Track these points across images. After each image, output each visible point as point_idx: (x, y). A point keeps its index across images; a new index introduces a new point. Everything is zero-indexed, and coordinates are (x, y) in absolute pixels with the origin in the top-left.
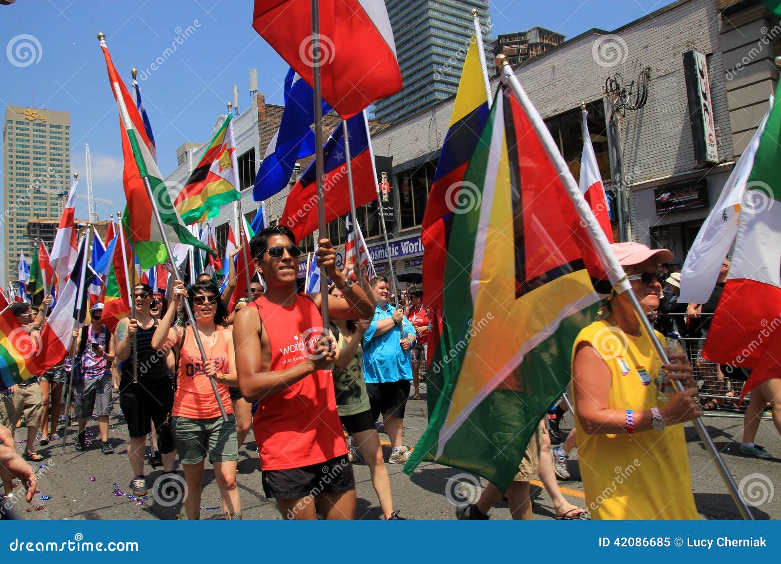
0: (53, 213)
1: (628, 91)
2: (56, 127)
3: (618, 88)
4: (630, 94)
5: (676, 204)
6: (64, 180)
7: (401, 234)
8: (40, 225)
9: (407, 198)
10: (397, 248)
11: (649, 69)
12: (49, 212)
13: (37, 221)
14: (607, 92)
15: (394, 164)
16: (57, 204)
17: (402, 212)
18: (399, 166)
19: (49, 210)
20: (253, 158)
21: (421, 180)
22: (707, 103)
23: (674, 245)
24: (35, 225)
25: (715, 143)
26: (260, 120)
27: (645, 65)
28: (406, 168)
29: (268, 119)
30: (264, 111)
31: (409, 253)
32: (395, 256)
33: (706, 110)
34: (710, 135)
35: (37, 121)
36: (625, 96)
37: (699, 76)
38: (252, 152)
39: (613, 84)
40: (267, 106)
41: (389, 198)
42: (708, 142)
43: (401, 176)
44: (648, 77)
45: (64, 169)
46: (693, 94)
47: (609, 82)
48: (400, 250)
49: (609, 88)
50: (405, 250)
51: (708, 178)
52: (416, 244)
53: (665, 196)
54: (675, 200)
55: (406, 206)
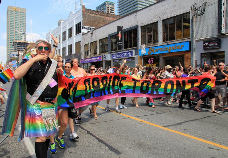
0: (21, 39)
1: (198, 9)
2: (22, 13)
3: (195, 8)
4: (199, 10)
5: (210, 46)
6: (24, 29)
7: (124, 51)
8: (17, 42)
9: (126, 40)
10: (122, 55)
11: (206, 2)
12: (19, 39)
13: (16, 41)
14: (191, 9)
15: (123, 29)
16: (22, 37)
17: (125, 44)
18: (125, 29)
19: (19, 38)
20: (80, 25)
21: (131, 34)
22: (224, 14)
23: (208, 59)
24: (15, 42)
25: (225, 27)
26: (83, 13)
27: (205, 2)
28: (127, 30)
29: (86, 13)
30: (84, 10)
31: (126, 56)
32: (122, 57)
33: (224, 17)
34: (224, 25)
35: (17, 11)
36: (197, 11)
37: (223, 5)
38: (80, 23)
39: (194, 7)
40: (85, 9)
41: (121, 39)
42: (223, 27)
43: (125, 33)
44: (206, 5)
45: (24, 26)
46: (220, 11)
47: (193, 6)
48: (123, 56)
49: (192, 8)
50: (125, 55)
51: (221, 39)
52: (128, 54)
53: (207, 44)
54: (209, 45)
55: (126, 42)
